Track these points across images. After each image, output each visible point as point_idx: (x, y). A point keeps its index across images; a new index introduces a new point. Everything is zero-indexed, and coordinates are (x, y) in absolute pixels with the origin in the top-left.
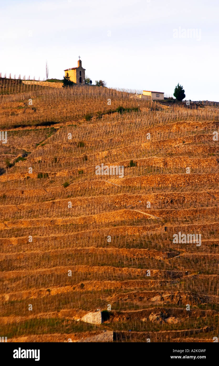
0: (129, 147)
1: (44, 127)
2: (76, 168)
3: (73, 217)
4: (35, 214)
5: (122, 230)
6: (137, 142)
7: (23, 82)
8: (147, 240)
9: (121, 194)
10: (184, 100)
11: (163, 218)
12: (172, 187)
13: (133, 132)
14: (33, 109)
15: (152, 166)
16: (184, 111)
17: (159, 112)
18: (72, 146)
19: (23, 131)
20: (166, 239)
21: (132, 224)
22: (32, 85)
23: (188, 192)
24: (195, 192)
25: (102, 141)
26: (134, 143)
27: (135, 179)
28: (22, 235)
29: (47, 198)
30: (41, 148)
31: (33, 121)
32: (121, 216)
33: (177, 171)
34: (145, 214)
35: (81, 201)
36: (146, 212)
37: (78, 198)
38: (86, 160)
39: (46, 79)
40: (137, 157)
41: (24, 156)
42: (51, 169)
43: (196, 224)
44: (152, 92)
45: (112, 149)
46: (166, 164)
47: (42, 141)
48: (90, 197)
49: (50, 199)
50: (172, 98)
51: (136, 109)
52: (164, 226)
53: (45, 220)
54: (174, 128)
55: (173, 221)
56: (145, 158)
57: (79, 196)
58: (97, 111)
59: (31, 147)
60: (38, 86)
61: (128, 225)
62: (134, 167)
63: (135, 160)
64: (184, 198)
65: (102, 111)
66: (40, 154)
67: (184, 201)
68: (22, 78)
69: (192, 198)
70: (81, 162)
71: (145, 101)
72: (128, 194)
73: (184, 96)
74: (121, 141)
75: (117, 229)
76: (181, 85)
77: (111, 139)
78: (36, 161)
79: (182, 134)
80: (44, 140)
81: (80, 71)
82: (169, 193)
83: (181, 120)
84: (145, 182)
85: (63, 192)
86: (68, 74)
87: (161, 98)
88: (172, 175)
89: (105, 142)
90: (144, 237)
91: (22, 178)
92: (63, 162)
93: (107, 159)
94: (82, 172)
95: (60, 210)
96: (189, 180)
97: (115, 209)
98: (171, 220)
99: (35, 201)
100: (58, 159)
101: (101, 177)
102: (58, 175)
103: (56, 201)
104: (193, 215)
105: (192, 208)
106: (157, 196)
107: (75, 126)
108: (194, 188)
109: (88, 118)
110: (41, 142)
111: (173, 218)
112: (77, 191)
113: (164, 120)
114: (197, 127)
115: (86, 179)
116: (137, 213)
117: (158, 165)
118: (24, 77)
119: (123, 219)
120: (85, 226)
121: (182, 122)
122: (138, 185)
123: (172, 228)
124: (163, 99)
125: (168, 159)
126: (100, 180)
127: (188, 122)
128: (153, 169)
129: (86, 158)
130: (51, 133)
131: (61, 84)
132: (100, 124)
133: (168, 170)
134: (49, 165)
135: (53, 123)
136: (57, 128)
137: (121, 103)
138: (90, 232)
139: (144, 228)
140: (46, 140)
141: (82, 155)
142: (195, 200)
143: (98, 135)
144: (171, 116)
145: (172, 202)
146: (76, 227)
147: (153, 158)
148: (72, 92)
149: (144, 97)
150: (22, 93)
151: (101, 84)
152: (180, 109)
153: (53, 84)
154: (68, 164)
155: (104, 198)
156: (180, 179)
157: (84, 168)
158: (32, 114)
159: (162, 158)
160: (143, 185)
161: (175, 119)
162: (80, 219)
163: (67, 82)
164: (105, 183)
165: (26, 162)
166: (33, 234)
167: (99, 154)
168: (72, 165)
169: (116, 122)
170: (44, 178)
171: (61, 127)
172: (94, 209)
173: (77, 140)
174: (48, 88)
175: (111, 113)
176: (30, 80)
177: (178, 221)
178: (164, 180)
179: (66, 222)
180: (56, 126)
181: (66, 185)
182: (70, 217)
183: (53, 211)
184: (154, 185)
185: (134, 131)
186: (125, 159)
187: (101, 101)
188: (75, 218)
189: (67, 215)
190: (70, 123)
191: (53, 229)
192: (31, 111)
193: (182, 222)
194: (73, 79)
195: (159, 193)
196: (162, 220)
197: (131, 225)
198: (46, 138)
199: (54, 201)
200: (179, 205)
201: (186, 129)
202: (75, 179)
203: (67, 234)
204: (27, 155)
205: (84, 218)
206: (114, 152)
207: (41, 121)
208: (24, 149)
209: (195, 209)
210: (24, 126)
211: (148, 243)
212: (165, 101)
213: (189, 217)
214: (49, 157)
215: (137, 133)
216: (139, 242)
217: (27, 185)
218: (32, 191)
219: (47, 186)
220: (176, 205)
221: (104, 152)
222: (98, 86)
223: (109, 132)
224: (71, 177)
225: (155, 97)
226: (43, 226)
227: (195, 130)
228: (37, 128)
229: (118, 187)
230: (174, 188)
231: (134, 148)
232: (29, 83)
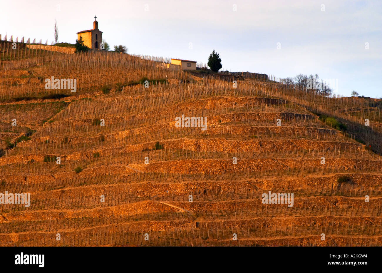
0: (155, 126)
1: (53, 100)
2: (91, 151)
3: (86, 210)
4: (41, 205)
5: (145, 226)
6: (164, 120)
7: (28, 46)
8: (174, 237)
9: (145, 182)
10: (220, 70)
11: (195, 212)
12: (205, 174)
13: (160, 109)
14: (39, 79)
15: (181, 149)
16: (222, 85)
17: (190, 85)
18: (86, 124)
19: (27, 105)
20: (198, 237)
21: (158, 218)
22: (38, 50)
23: (224, 181)
24: (233, 181)
25: (122, 118)
26: (160, 121)
27: (161, 164)
28: (24, 231)
29: (55, 186)
30: (48, 126)
31: (39, 93)
32: (144, 209)
33: (212, 155)
34: (172, 206)
35: (95, 189)
36: (174, 204)
37: (93, 186)
38: (103, 140)
39: (54, 43)
40: (164, 139)
41: (28, 135)
42: (60, 151)
43: (234, 219)
44: (182, 61)
45: (134, 128)
46: (198, 147)
47: (50, 118)
48: (107, 186)
49: (59, 187)
50: (206, 69)
51: (164, 81)
52: (195, 222)
53: (52, 212)
54: (209, 103)
55: (206, 215)
56: (173, 140)
57: (93, 184)
58: (116, 82)
59: (37, 125)
60: (46, 51)
61: (152, 220)
62: (160, 150)
63: (161, 141)
64: (220, 188)
65: (123, 81)
66: (47, 133)
67: (219, 191)
68: (25, 42)
69: (229, 188)
70: (97, 144)
71: (174, 70)
72: (153, 182)
73: (220, 66)
74: (145, 119)
75: (139, 224)
76: (217, 52)
77: (133, 117)
78: (42, 141)
79: (218, 112)
80: (52, 117)
81: (96, 34)
82: (202, 182)
83: (217, 95)
84: (173, 168)
85: (75, 179)
86: (81, 38)
87: (193, 68)
88: (205, 160)
89: (126, 119)
90: (171, 235)
91: (25, 162)
92: (74, 143)
93: (128, 140)
94: (97, 155)
95: (70, 201)
96: (226, 166)
97: (137, 200)
98: (204, 214)
99: (41, 189)
100: (69, 140)
101: (121, 162)
102: (69, 158)
103: (66, 189)
104: (230, 208)
105: (229, 200)
106: (187, 185)
107: (90, 99)
108: (231, 176)
109: (106, 90)
110: (48, 119)
111: (206, 212)
112: (92, 178)
113: (197, 94)
114: (236, 104)
115: (103, 164)
116: (163, 206)
117: (189, 149)
118: (29, 40)
119: (147, 212)
120: (101, 220)
121: (218, 97)
122: (165, 172)
123: (205, 223)
124: (195, 69)
125: (202, 141)
126: (119, 165)
127: (225, 97)
128: (183, 153)
129: (102, 139)
130: (61, 107)
131: (73, 50)
132: (120, 98)
133: (201, 154)
134: (58, 146)
135: (63, 96)
136: (68, 101)
137: (145, 72)
138: (106, 228)
139: (172, 224)
140: (55, 116)
141: (98, 135)
142: (232, 191)
143: (118, 110)
144: (205, 90)
145: (205, 192)
146: (89, 221)
147: (184, 140)
148: (86, 59)
149: (172, 67)
150: (26, 60)
151: (120, 50)
152: (216, 81)
153: (63, 49)
154: (81, 145)
155: (123, 186)
156: (215, 166)
157: (100, 150)
158: (38, 84)
159: (194, 140)
160: (171, 172)
161: (210, 93)
162: (95, 212)
163: (79, 46)
164: (125, 169)
165: (30, 142)
166: (37, 229)
167: (118, 134)
168: (86, 146)
169: (139, 96)
170: (52, 161)
171: (73, 101)
172: (112, 200)
173: (92, 117)
174: (58, 53)
175: (133, 85)
176: (35, 44)
177: (212, 216)
178: (196, 166)
179: (78, 215)
180: (67, 100)
181: (79, 171)
182: (82, 209)
183: (62, 201)
184: (184, 172)
185: (161, 107)
186: (149, 140)
187: (122, 70)
188: (89, 210)
189: (78, 207)
190: (84, 96)
191: (61, 223)
192: (37, 81)
193: (217, 216)
194: (88, 43)
195: (189, 182)
196: (193, 214)
197: (156, 219)
198: (55, 114)
199: (64, 189)
200: (214, 196)
201: (222, 106)
202: (88, 164)
203: (77, 230)
204: (31, 134)
205: (99, 211)
206: (137, 132)
207: (49, 94)
208: (27, 126)
209: (233, 201)
210: (28, 99)
211: (177, 242)
212: (197, 71)
213: (225, 211)
214: (58, 136)
215: (165, 110)
216: (165, 240)
217: (31, 170)
218: (37, 177)
219: (55, 171)
220: (209, 196)
221: (125, 132)
222: (118, 52)
223: (131, 107)
224: (84, 161)
225: (186, 67)
226: (50, 219)
227: (234, 106)
228: (44, 101)
229: (141, 174)
230: (208, 176)
231: (160, 127)
232: (35, 47)
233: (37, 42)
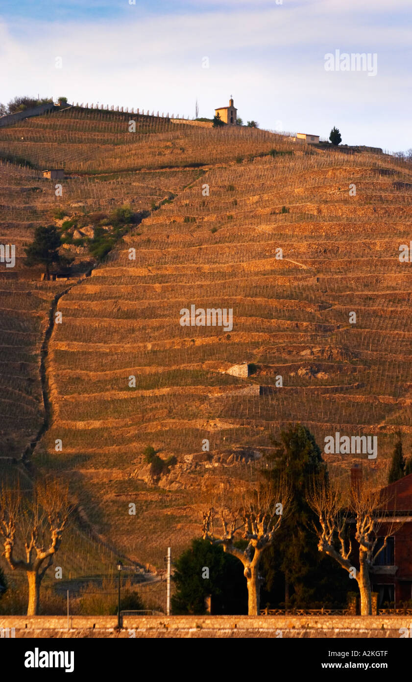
0: (282, 192)
1: (193, 169)
2: (225, 213)
3: (220, 265)
4: (181, 260)
5: (272, 280)
6: (290, 187)
7: (172, 120)
8: (297, 291)
9: (272, 242)
10: (340, 144)
11: (316, 268)
12: (325, 235)
13: (286, 177)
14: (181, 149)
15: (305, 213)
16: (341, 157)
17: (314, 156)
18: (222, 190)
19: (170, 172)
20: (318, 290)
21: (283, 273)
22: (181, 124)
23: (342, 242)
24: (350, 242)
25: (253, 185)
26: (286, 188)
27: (287, 226)
28: (167, 282)
29: (194, 244)
30: (188, 191)
31: (181, 162)
32: (272, 265)
33: (332, 219)
34: (296, 263)
35: (229, 247)
36: (298, 261)
37: (227, 244)
38: (236, 204)
39: (195, 118)
40: (290, 204)
41: (170, 199)
42: (199, 213)
43: (350, 275)
44: (307, 135)
45: (263, 194)
46: (320, 211)
47: (190, 184)
48: (239, 244)
49: (197, 245)
50: (328, 142)
51: (290, 153)
52: (316, 277)
53: (191, 267)
54: (330, 173)
55: (326, 271)
56: (298, 204)
57: (227, 242)
58: (249, 153)
59: (179, 190)
60: (187, 125)
61: (278, 275)
62: (286, 214)
63: (287, 206)
64: (338, 248)
65: (254, 152)
66: (188, 197)
67: (337, 251)
68: (170, 117)
69: (346, 248)
70: (230, 207)
71: (299, 143)
72: (280, 242)
73: (340, 140)
74: (273, 186)
75: (267, 278)
76: (337, 128)
77: (263, 184)
78: (183, 204)
79: (338, 181)
80: (192, 183)
81: (232, 111)
82: (322, 242)
83: (337, 165)
84: (297, 230)
85: (211, 238)
86: (218, 113)
87: (316, 142)
88: (326, 223)
89: (256, 186)
90: (295, 288)
91: (168, 222)
92: (211, 206)
93: (258, 204)
94: (231, 217)
95: (207, 257)
96: (344, 229)
97: (265, 257)
98: (324, 270)
99: (181, 246)
100: (206, 203)
101: (251, 224)
102: (206, 219)
103: (203, 247)
104: (347, 266)
105: (346, 259)
106: (309, 245)
107: (225, 168)
108: (348, 237)
109: (239, 160)
110: (189, 185)
111: (326, 268)
112: (226, 237)
113: (319, 165)
114: (353, 174)
115: (235, 225)
116: (288, 262)
117: (312, 213)
118: (173, 115)
119: (273, 268)
120: (233, 274)
121: (338, 167)
122: (290, 233)
123: (324, 279)
124: (318, 142)
125: (323, 206)
126: (250, 226)
127: (344, 168)
128: (306, 216)
129: (236, 203)
130: (200, 174)
131: (211, 124)
132: (252, 167)
133: (322, 218)
134: (197, 209)
135: (202, 165)
136: (206, 170)
137: (274, 145)
138: (238, 281)
139: (296, 279)
140: (195, 183)
141: (232, 200)
142: (349, 250)
143: (249, 178)
144: (327, 161)
145: (325, 251)
146: (223, 275)
147: (307, 205)
148: (223, 133)
149: (298, 140)
150: (170, 133)
151: (253, 125)
152: (337, 154)
153: (202, 124)
154: (217, 208)
155: (253, 245)
156: (335, 228)
157: (233, 213)
158: (180, 154)
159: (316, 205)
160: (295, 233)
161: (330, 164)
162: (228, 267)
163: (217, 121)
164: (255, 230)
165: (173, 205)
166: (178, 281)
167: (249, 199)
168: (221, 209)
169: (268, 166)
170: (191, 222)
171: (210, 169)
172: (243, 257)
173: (227, 183)
174: (198, 127)
175: (263, 156)
176: (178, 119)
177: (331, 272)
178: (317, 228)
179: (213, 270)
180: (205, 168)
181: (214, 231)
182: (217, 264)
183: (200, 257)
184: (307, 233)
185: (287, 176)
186: (277, 205)
187: (253, 143)
188: (223, 265)
189: (214, 262)
190: (220, 166)
191: (199, 276)
192: (179, 151)
193: (336, 273)
194: (224, 118)
195: (312, 242)
196: (314, 270)
197: (281, 274)
198: (194, 180)
199: (201, 247)
200: (333, 255)
201: (341, 175)
202: (223, 225)
203: (213, 283)
204: (173, 198)
205: (232, 266)
206: (266, 197)
207: (190, 163)
208: (170, 191)
209: (349, 260)
210: (171, 167)
211: (299, 294)
212: (320, 145)
213: (342, 268)
214: (197, 200)
215: (291, 178)
216: (289, 292)
217: (173, 229)
218: (178, 235)
219: (194, 231)
220: (329, 255)
221: (255, 197)
222: (251, 127)
223: (261, 176)
224: (220, 222)
225: (310, 141)
226: (189, 272)
227: (352, 176)
228: (185, 169)
229: (269, 234)
230: (327, 237)
231: (286, 193)
232: (178, 122)
233: (180, 117)
